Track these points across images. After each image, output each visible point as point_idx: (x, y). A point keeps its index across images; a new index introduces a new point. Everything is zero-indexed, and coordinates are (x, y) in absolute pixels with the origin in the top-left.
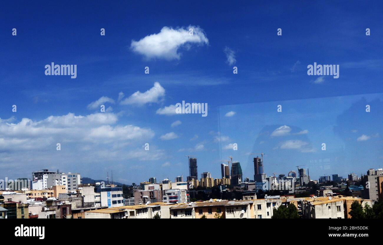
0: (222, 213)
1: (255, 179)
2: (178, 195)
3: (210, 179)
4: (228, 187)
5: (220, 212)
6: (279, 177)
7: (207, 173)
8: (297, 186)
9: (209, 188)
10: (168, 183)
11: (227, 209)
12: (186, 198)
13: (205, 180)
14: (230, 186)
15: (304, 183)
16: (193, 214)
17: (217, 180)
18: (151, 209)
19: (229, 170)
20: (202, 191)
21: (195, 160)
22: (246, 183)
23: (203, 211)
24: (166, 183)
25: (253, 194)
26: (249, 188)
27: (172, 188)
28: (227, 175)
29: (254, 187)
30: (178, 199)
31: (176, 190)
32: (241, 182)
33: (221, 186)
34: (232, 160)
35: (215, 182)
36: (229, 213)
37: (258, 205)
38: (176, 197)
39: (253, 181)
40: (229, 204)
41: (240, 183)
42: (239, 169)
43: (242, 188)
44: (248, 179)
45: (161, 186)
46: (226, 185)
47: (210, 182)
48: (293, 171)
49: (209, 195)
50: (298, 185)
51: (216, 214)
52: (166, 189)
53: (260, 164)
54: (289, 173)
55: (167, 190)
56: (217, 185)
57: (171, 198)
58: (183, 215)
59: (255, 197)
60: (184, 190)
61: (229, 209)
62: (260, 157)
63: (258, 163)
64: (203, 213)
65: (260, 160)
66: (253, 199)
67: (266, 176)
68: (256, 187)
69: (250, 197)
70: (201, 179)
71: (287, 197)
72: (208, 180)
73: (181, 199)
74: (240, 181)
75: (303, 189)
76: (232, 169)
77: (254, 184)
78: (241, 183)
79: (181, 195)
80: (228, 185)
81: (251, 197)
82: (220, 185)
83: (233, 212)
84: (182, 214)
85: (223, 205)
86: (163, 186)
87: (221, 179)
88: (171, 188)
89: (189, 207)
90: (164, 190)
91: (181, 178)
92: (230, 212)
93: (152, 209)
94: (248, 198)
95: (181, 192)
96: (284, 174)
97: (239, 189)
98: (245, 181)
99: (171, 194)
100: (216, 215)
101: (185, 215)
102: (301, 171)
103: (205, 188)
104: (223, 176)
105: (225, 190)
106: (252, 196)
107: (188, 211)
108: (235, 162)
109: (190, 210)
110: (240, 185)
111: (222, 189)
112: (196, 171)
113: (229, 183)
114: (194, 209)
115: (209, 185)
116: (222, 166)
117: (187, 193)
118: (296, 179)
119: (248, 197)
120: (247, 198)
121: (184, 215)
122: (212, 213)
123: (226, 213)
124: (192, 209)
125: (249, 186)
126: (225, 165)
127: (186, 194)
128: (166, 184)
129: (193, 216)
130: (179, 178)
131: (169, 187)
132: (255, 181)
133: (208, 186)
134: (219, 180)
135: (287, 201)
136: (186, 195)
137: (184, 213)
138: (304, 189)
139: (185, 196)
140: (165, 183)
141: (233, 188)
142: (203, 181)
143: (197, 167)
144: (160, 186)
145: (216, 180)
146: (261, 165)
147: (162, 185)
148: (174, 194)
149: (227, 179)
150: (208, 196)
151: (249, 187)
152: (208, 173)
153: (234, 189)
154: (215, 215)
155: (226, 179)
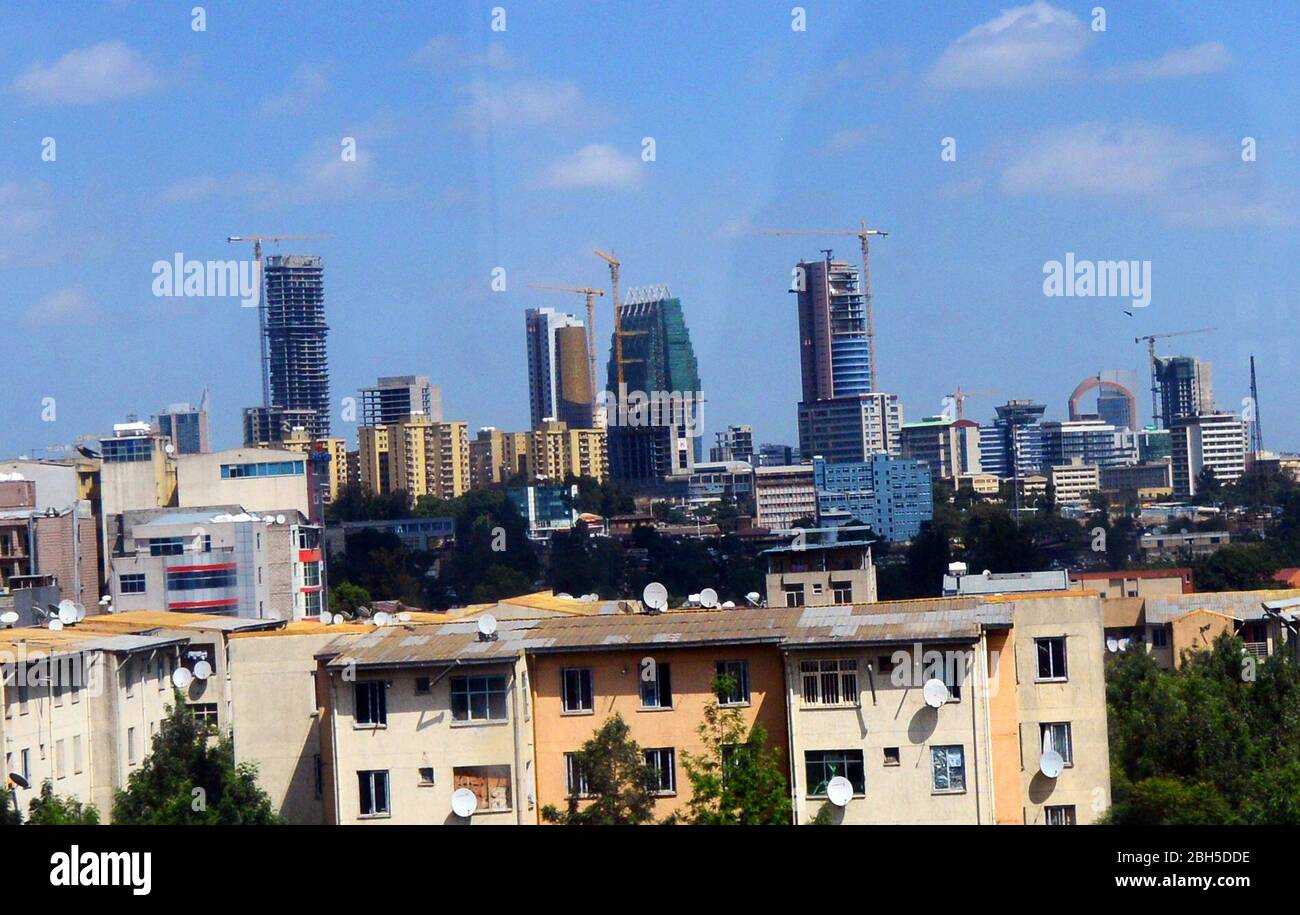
0: (757, 699)
1: (805, 438)
2: (237, 558)
3: (437, 433)
4: (592, 495)
5: (741, 694)
6: (997, 425)
7: (411, 380)
8: (1151, 501)
9: (430, 504)
10: (148, 458)
11: (805, 667)
12: (299, 580)
13: (401, 443)
14: (604, 488)
15: (1206, 477)
16: (520, 708)
17: (496, 445)
18: (107, 665)
19: (587, 359)
20: (380, 526)
21: (311, 272)
22: (735, 466)
23: (595, 682)
24: (131, 459)
25: (847, 559)
26: (760, 511)
27: (183, 501)
28: (578, 398)
29: (801, 498)
30: (238, 592)
31: (219, 518)
32: (690, 458)
33: (531, 490)
34: (614, 277)
35: (480, 458)
36: (819, 703)
37: (1042, 642)
38: (218, 577)
39: (788, 450)
40: (810, 631)
41: (683, 465)
42: (674, 352)
43: (703, 511)
44: (748, 435)
45: (89, 482)
46: (570, 479)
47: (440, 460)
48: (1107, 377)
49: (437, 563)
50: (1155, 492)
51: (710, 713)
52: (133, 507)
53: (847, 313)
54: (1075, 394)
55: (142, 516)
56: (496, 478)
57: (180, 579)
58: (429, 715)
59: (863, 583)
60: (281, 519)
61: (818, 674)
62: (846, 259)
63: (830, 308)
64: (598, 700)
65: (845, 281)
66: (848, 599)
67: (900, 413)
68: (819, 502)
69: (822, 577)
70: (366, 435)
71: (1129, 586)
72: (418, 439)
73: (261, 593)
74: (683, 455)
75: (1203, 527)
76: (614, 351)
77: (806, 479)
78: (692, 465)
79: (260, 559)
80: (586, 482)
81: (835, 585)
82: (520, 480)
83: (851, 692)
84: (424, 708)
85: (762, 634)
86: (104, 477)
87: (530, 435)
88: (174, 501)
89: (481, 650)
90: (119, 518)
91: (195, 417)
92: (830, 693)
93: (115, 665)
94: (809, 592)
95: (263, 531)
96: (1037, 403)
97: (677, 518)
98: (716, 455)
99: (179, 550)
100: (712, 720)
101: (448, 713)
102: (1174, 378)
103: (395, 504)
104: (540, 408)
105: (564, 525)
106: (840, 576)
107: (478, 684)
108: (639, 292)
109: (498, 672)
110: (681, 488)
111: (543, 518)
112: (317, 361)
113: (596, 471)
114: (521, 666)
115: (428, 481)
116: (536, 326)
117: (309, 538)
118: (1142, 438)
119: (807, 579)
120: (800, 587)
121: (439, 719)
122: (675, 698)
123: (796, 701)
124: (508, 663)
125: (759, 492)
126: (556, 320)
127: (296, 549)
128: (131, 466)
129: (521, 722)
130: (181, 418)
131: (160, 491)
132: (807, 456)
133: (419, 488)
134: (508, 439)
135: (1151, 618)
136: (295, 558)
137: (445, 694)
138: (1214, 524)
139: (286, 563)
140: (122, 459)
141: (631, 509)
142: (381, 442)
143: (321, 332)
144: (84, 476)
145: (485, 437)
146: (858, 323)
147: (96, 477)
148: (208, 548)
149: (574, 434)
150: (433, 573)
151: (760, 502)
152: (421, 381)
153: (639, 514)
154: (704, 719)
155: (566, 436)
